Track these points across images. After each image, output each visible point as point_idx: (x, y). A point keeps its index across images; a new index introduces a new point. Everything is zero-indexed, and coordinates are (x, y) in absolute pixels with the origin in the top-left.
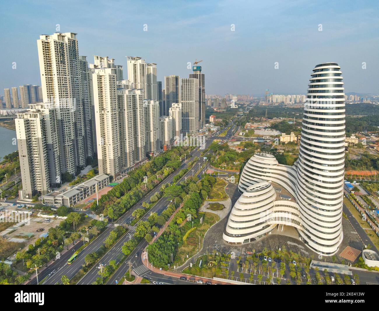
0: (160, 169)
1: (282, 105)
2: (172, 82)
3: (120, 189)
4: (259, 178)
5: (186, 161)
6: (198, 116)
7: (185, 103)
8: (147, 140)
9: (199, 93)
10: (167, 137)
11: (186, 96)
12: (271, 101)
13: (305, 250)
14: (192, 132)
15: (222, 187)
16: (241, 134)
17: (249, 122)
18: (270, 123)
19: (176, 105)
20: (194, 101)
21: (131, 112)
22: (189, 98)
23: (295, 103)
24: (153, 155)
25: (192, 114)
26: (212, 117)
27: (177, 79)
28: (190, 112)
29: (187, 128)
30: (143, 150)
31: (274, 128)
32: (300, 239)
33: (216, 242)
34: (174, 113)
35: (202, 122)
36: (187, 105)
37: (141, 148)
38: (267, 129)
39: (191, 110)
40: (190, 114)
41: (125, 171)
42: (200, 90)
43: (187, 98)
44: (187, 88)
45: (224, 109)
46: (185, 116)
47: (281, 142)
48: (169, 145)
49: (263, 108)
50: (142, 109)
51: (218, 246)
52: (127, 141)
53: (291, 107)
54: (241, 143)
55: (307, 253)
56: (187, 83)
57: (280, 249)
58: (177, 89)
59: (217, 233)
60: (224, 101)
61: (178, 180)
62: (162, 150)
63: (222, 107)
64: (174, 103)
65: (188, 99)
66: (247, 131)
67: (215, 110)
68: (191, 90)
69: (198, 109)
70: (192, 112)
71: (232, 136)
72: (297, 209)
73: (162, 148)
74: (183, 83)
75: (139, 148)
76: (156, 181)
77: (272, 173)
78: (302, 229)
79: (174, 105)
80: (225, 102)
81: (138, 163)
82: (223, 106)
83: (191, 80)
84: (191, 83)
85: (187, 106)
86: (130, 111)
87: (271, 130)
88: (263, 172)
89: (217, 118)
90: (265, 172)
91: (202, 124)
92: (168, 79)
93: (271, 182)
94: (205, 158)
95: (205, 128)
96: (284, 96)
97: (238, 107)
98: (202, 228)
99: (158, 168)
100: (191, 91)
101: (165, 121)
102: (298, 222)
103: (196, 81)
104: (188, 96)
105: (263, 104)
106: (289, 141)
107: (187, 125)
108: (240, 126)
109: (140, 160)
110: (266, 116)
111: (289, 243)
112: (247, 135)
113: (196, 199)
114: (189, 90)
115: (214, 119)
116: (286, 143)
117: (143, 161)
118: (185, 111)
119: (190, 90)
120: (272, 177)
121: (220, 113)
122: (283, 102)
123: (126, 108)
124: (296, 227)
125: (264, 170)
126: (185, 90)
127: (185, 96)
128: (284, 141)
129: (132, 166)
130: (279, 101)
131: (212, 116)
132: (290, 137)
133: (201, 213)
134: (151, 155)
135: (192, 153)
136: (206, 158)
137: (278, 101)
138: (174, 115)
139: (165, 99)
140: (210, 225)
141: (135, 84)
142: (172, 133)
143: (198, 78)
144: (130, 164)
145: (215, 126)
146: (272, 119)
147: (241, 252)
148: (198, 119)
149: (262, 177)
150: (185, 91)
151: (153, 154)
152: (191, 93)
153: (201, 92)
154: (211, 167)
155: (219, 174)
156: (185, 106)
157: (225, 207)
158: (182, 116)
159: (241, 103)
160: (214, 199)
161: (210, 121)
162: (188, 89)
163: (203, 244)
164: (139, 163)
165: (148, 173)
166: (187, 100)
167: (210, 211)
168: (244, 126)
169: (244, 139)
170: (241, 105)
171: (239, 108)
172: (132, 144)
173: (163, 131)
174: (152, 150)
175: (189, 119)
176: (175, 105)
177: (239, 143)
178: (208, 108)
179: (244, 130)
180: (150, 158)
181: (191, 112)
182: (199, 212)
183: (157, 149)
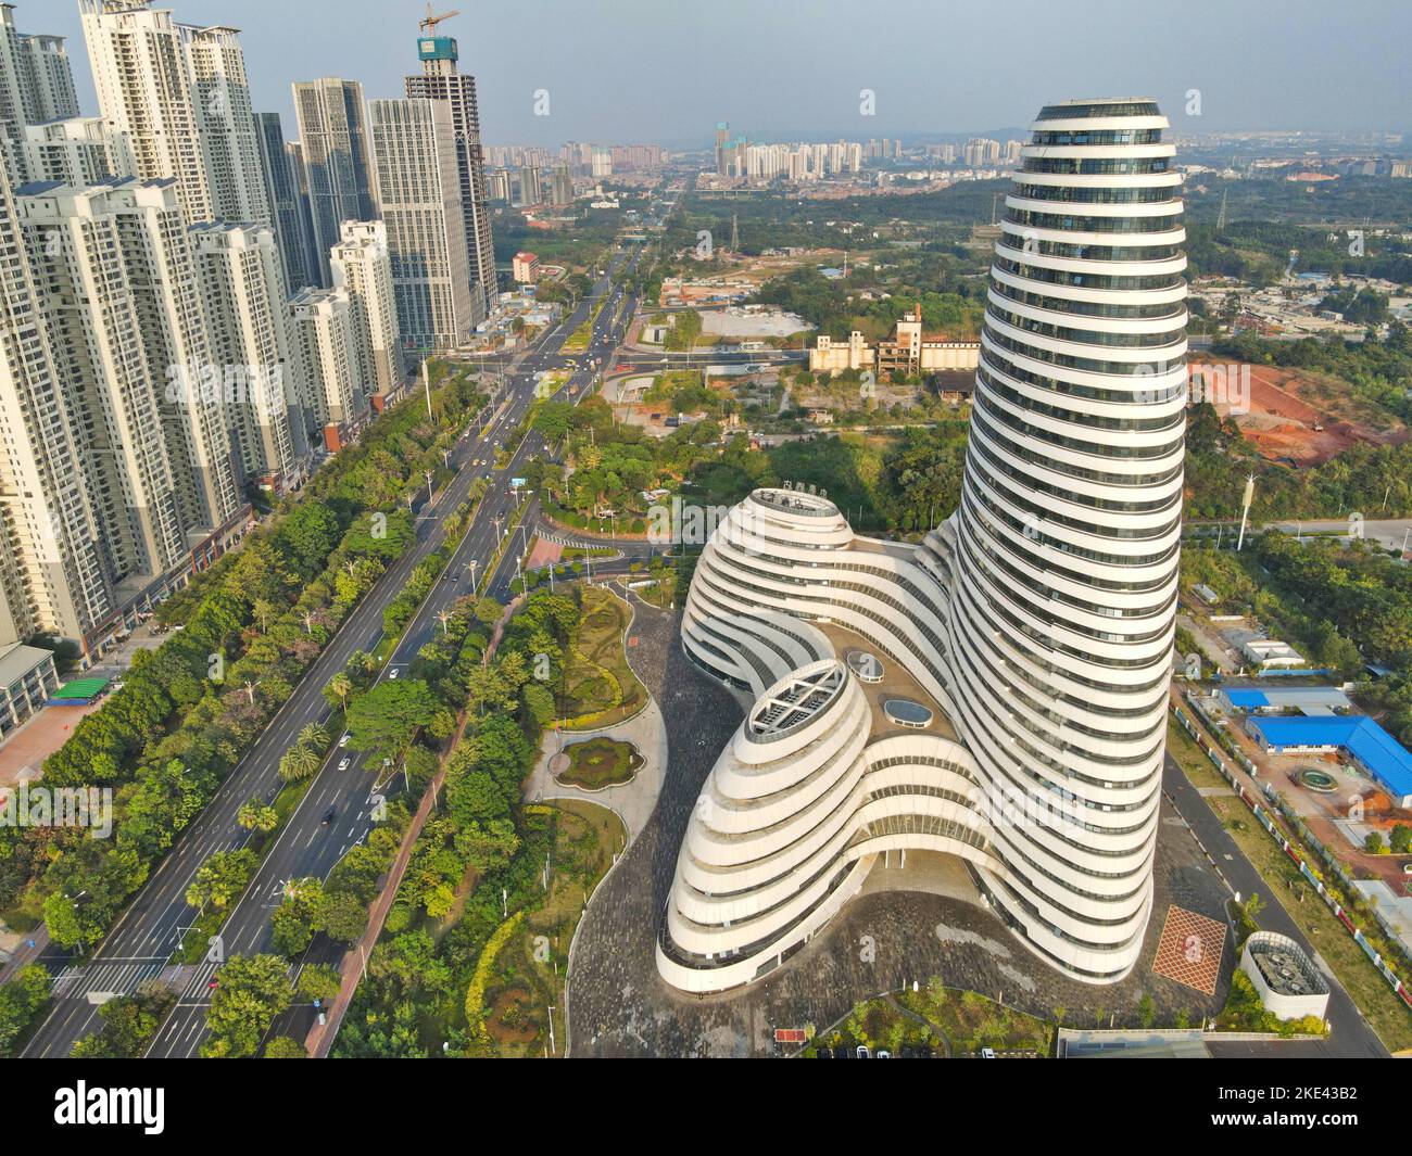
0: (317, 567)
1: (783, 186)
2: (327, 112)
3: (115, 732)
4: (774, 608)
5: (433, 501)
6: (466, 265)
7: (400, 213)
8: (241, 420)
9: (460, 163)
10: (336, 388)
11: (400, 180)
12: (739, 173)
13: (1015, 966)
14: (446, 338)
15: (609, 638)
16: (649, 335)
17: (671, 275)
18: (757, 275)
19: (360, 230)
20: (439, 202)
21: (125, 306)
22: (416, 192)
23: (826, 178)
24: (278, 488)
25: (438, 261)
26: (523, 261)
27: (349, 95)
28: (428, 256)
29: (422, 323)
30: (222, 476)
31: (772, 302)
32: (984, 903)
33: (627, 991)
34: (355, 271)
35: (482, 291)
36: (410, 221)
37: (213, 468)
38: (747, 307)
39: (431, 243)
40: (428, 262)
41: (140, 600)
42: (461, 147)
43: (406, 192)
44: (400, 144)
45: (566, 213)
46: (405, 269)
47: (815, 371)
48: (349, 421)
49: (713, 203)
50: (187, 282)
51: (642, 1017)
52: (130, 453)
53: (816, 196)
54: (658, 380)
55: (1026, 983)
56: (397, 120)
57: (916, 986)
58: (356, 142)
59: (625, 931)
60: (562, 177)
61: (406, 619)
62: (320, 449)
63: (555, 202)
64: (350, 223)
65: (411, 195)
66: (671, 319)
67: (529, 218)
68: (421, 152)
69: (462, 237)
70: (437, 255)
71: (617, 351)
72: (967, 775)
73: (315, 439)
74: (380, 121)
75: (199, 470)
76: (302, 647)
77: (833, 583)
78: (993, 865)
79: (350, 229)
80: (567, 181)
81: (207, 544)
82: (558, 198)
83: (416, 108)
84: (417, 120)
85: (411, 229)
86: (120, 302)
87: (765, 310)
88: (790, 580)
89: (545, 258)
90: (802, 582)
91: (483, 297)
92: (307, 96)
93: (829, 621)
94: (517, 482)
95: (498, 311)
96: (785, 147)
97: (621, 200)
98: (552, 910)
99: (307, 562)
100: (421, 159)
101: (316, 318)
102: (976, 834)
103: (440, 111)
104: (410, 180)
105: (714, 185)
106: (843, 365)
107: (420, 309)
108: (639, 296)
109: (217, 522)
110: (736, 242)
111: (944, 933)
112: (673, 341)
113: (508, 757)
114: (411, 152)
115: (532, 268)
116: (834, 374)
117: (228, 528)
118: (404, 251)
119: (417, 157)
120: (834, 602)
121: (550, 234)
122: (784, 175)
123: (93, 295)
124: (970, 859)
125: (796, 572)
126: (393, 152)
127: (396, 184)
128: (827, 367)
129: (173, 567)
130: (770, 170)
131: (521, 255)
132: (850, 349)
133: (535, 810)
134: (268, 488)
135: (457, 454)
136: (522, 481)
137: (765, 172)
138: (356, 278)
139: (309, 190)
140: (587, 885)
141: (136, 136)
142: (355, 366)
143: (449, 94)
144: (160, 556)
145: (539, 301)
146: (758, 255)
147: (749, 1041)
148: (467, 278)
149: (790, 604)
150: (393, 160)
151: (277, 479)
152: (422, 168)
153: (467, 156)
154: (547, 523)
155: (587, 561)
156: (402, 228)
157: (639, 761)
158: (395, 274)
159: (627, 184)
160: (583, 720)
161: (517, 278)
162: (406, 149)
163: (567, 1021)
164: (209, 540)
165: (262, 608)
166: (407, 200)
167: (573, 793)
168: (656, 296)
169: (665, 360)
170: (629, 190)
171: (625, 205)
172: (160, 464)
173: (313, 361)
174: (272, 463)
175: (427, 286)
176: (352, 231)
177: (647, 381)
178: (499, 212)
179: (660, 318)
180: (267, 502)
181: (432, 251)
182: (527, 810)
183: (295, 452)
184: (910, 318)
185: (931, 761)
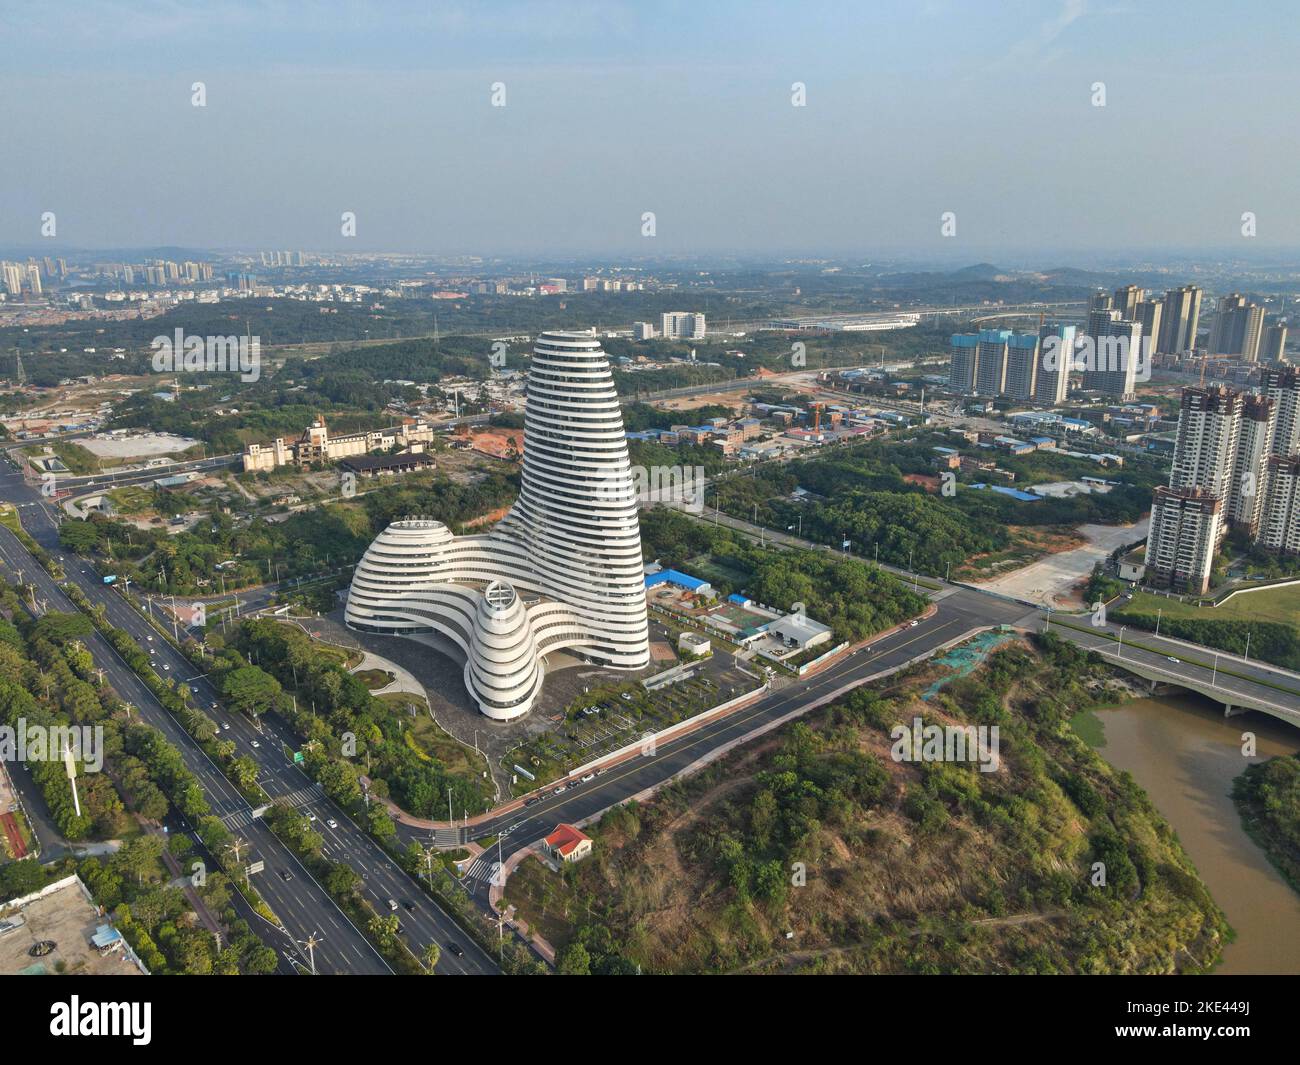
13: (613, 674)
16: (40, 465)
32: (588, 663)
38: (114, 432)
55: (620, 677)
66: (46, 450)
77: (452, 561)
88: (429, 564)
90: (437, 564)
98: (420, 726)
102: (579, 634)
106: (273, 464)
111: (582, 675)
112: (74, 468)
116: (266, 471)
120: (455, 570)
125: (432, 559)
128: (259, 467)
132: (275, 452)
136: (113, 577)
146: (56, 386)
149: (432, 577)
179: (31, 450)
184: (317, 425)
185: (550, 613)
